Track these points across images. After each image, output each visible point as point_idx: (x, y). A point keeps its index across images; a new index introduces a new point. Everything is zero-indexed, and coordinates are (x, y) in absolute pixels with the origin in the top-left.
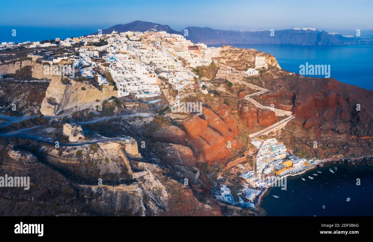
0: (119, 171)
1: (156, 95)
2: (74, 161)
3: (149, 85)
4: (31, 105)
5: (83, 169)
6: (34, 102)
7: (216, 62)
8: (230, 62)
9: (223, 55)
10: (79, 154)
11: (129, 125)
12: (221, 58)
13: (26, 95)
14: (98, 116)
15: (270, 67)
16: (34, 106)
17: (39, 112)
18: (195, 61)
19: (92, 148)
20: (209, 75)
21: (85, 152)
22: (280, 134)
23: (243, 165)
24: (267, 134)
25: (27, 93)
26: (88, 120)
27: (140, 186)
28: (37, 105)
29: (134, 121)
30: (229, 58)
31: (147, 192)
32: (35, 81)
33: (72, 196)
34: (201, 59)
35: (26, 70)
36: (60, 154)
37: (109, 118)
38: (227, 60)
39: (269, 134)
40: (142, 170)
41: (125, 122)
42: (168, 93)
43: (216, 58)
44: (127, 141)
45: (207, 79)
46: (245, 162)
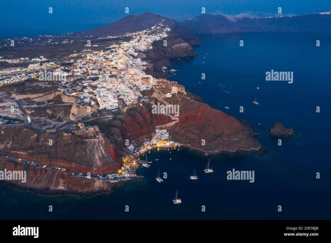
0: (93, 136)
1: (116, 108)
2: (82, 134)
3: (114, 103)
4: (66, 117)
5: (84, 136)
6: (66, 115)
7: (154, 87)
8: (161, 88)
9: (158, 84)
10: (83, 131)
11: (103, 120)
12: (157, 85)
13: (63, 112)
14: (91, 118)
15: (179, 93)
16: (67, 117)
17: (69, 119)
18: (143, 87)
19: (86, 130)
20: (149, 95)
21: (84, 131)
22: (170, 128)
23: (147, 139)
24: (164, 127)
25: (63, 111)
26: (87, 120)
27: (98, 139)
28: (68, 116)
29: (105, 119)
30: (161, 86)
31: (99, 141)
32: (65, 104)
33: (81, 142)
34: (147, 86)
35: (59, 97)
36: (78, 132)
37: (95, 118)
38: (160, 87)
39: (165, 127)
40: (99, 135)
41: (101, 120)
42: (121, 106)
43: (154, 86)
44: (96, 127)
45: (147, 97)
46: (148, 138)
